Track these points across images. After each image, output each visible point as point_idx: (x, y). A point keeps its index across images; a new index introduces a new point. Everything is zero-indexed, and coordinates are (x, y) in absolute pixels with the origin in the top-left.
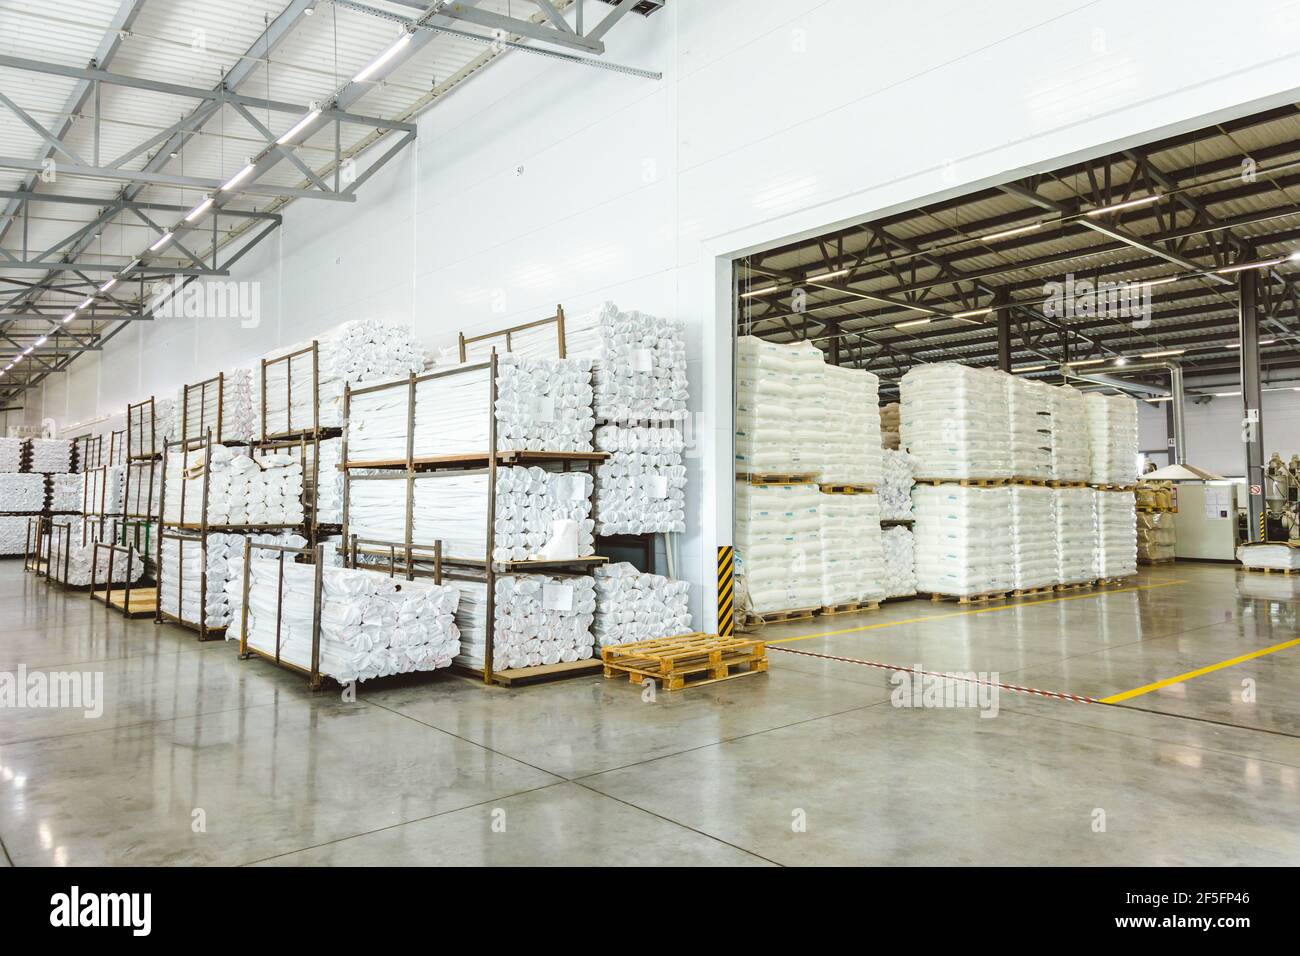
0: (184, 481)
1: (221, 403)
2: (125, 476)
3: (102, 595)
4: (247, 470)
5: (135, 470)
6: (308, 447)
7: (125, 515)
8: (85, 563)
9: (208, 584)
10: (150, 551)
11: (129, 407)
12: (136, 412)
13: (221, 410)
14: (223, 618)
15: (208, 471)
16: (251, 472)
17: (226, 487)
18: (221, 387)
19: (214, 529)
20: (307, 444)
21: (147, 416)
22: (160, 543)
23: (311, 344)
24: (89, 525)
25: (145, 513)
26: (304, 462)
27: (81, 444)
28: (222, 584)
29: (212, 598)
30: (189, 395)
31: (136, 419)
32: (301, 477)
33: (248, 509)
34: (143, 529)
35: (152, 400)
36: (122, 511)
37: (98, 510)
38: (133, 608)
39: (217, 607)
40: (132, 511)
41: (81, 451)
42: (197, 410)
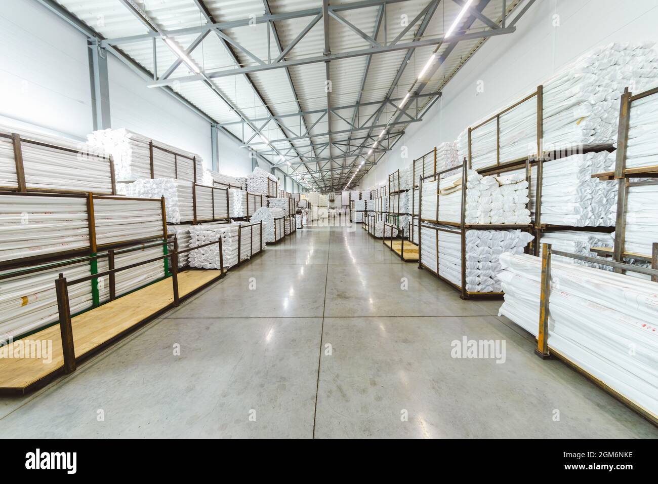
0: (438, 196)
1: (436, 162)
2: (388, 199)
3: (388, 243)
4: (491, 186)
5: (392, 197)
6: (532, 168)
7: (389, 212)
8: (380, 229)
9: (467, 263)
10: (399, 226)
11: (389, 176)
12: (391, 177)
13: (435, 165)
14: (477, 287)
15: (465, 188)
16: (494, 187)
17: (477, 197)
18: (436, 154)
19: (471, 227)
20: (532, 166)
21: (396, 177)
22: (420, 229)
23: (536, 90)
24: (377, 215)
25: (397, 212)
26: (528, 179)
27: (373, 192)
28: (476, 264)
29: (470, 273)
30: (415, 164)
31: (392, 179)
32: (528, 190)
33: (492, 213)
34: (397, 218)
35: (398, 171)
36: (388, 211)
37: (380, 211)
38: (406, 256)
39: (474, 279)
40: (391, 211)
41: (373, 194)
42: (421, 169)
